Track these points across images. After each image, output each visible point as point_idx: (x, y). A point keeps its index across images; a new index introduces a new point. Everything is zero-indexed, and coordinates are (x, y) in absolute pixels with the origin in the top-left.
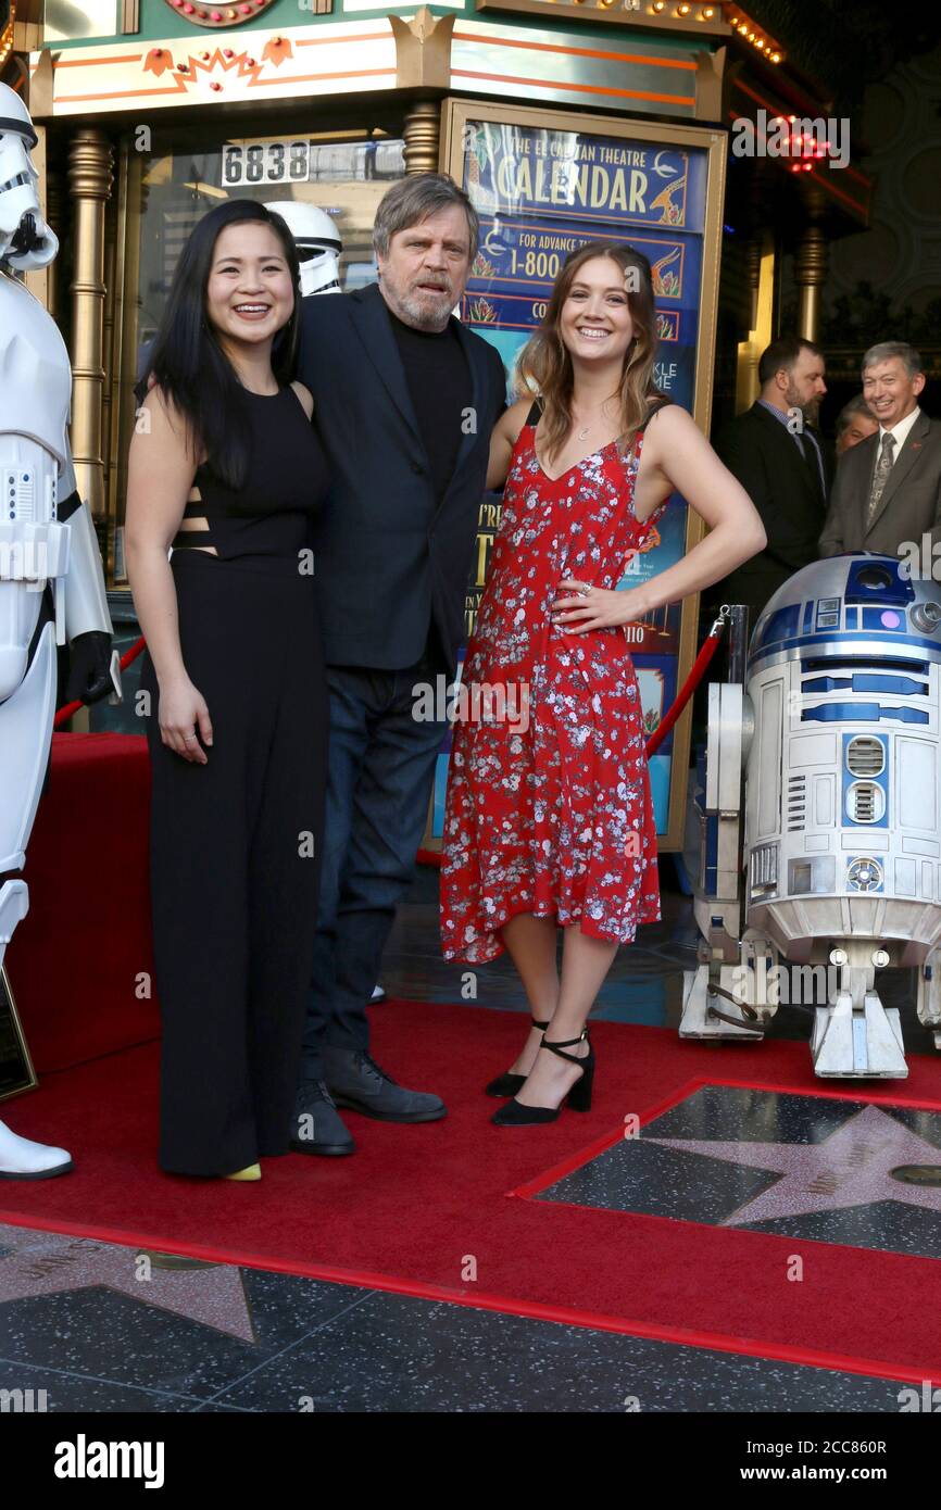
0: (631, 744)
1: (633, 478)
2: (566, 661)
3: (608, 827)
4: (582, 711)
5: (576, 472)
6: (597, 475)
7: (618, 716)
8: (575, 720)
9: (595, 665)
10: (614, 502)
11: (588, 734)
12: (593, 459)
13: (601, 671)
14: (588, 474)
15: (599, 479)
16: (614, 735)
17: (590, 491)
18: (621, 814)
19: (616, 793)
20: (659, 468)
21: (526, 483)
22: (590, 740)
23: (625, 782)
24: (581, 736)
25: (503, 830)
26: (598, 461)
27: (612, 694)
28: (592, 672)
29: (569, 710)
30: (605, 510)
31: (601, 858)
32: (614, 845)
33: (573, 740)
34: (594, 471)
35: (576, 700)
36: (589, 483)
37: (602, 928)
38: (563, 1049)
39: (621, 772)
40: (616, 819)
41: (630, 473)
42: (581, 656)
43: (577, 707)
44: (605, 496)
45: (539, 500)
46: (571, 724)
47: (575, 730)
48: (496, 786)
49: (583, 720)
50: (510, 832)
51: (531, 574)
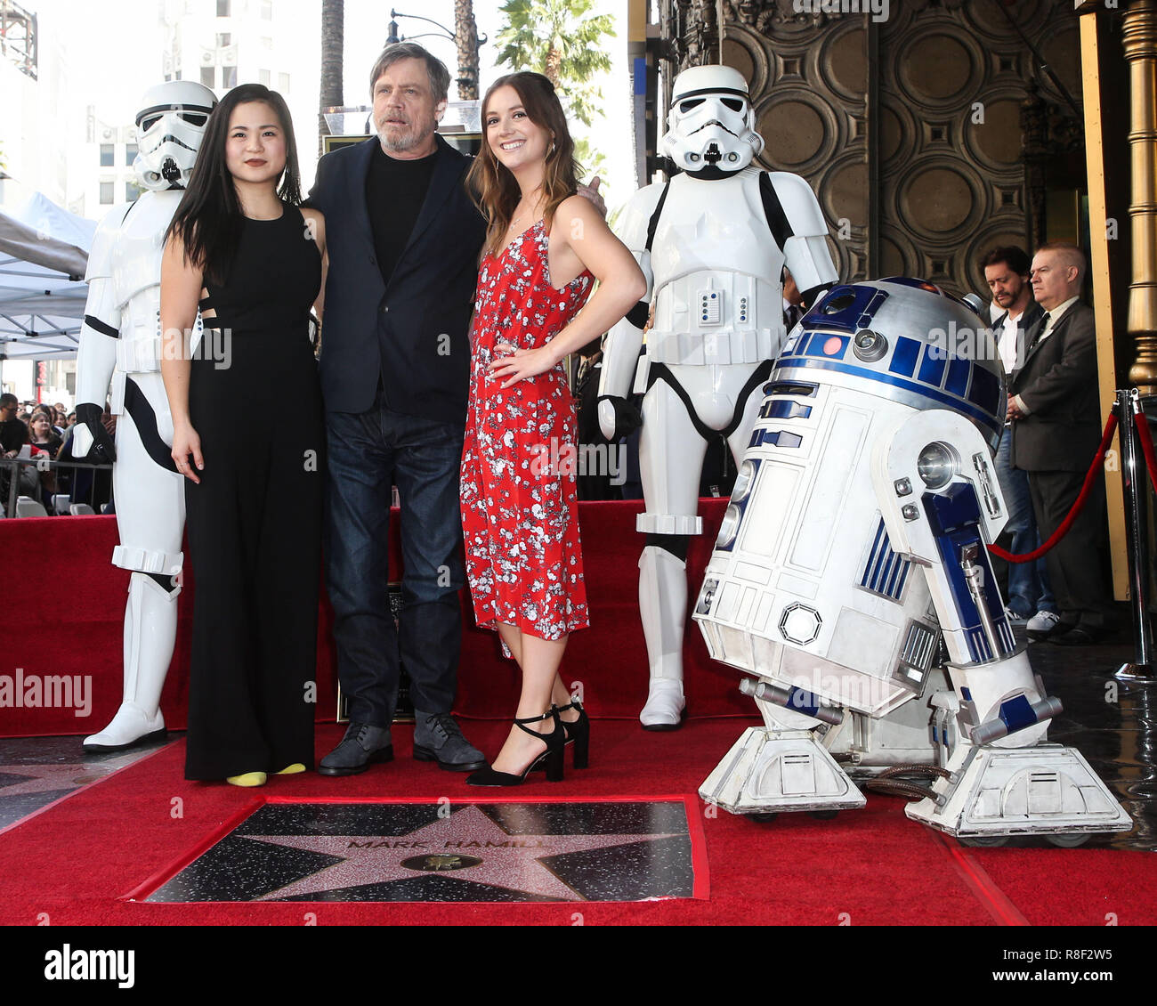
1: (545, 253)
2: (486, 406)
3: (530, 541)
4: (496, 447)
5: (506, 252)
6: (516, 253)
7: (530, 449)
8: (492, 454)
9: (509, 408)
10: (528, 273)
12: (517, 241)
13: (515, 412)
14: (511, 253)
15: (517, 257)
16: (525, 465)
17: (511, 267)
18: (539, 530)
19: (531, 513)
20: (566, 246)
21: (485, 262)
23: (540, 503)
24: (499, 467)
25: (476, 545)
26: (520, 242)
27: (523, 430)
28: (506, 413)
29: (488, 446)
30: (520, 281)
31: (528, 568)
32: (537, 557)
33: (494, 471)
34: (516, 250)
35: (492, 438)
36: (510, 260)
37: (537, 627)
38: (526, 725)
39: (535, 496)
40: (536, 534)
41: (541, 248)
42: (500, 400)
43: (494, 442)
44: (520, 269)
45: (487, 276)
46: (490, 456)
47: (493, 462)
49: (499, 454)
50: (481, 546)
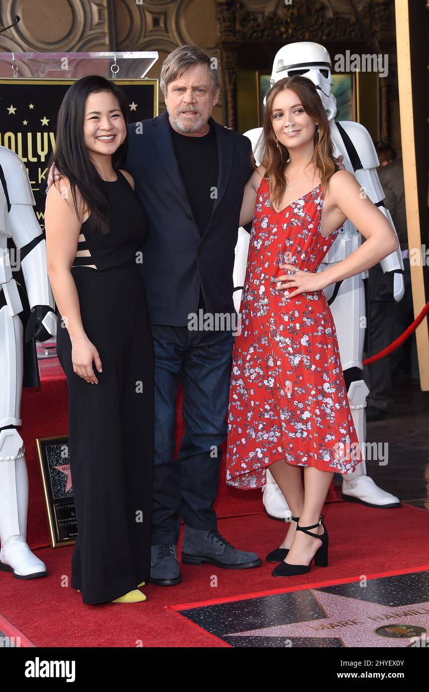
0: (330, 361)
1: (321, 212)
2: (286, 318)
3: (322, 408)
4: (295, 346)
5: (289, 209)
6: (301, 211)
7: (320, 346)
8: (292, 351)
9: (304, 319)
10: (311, 226)
11: (300, 359)
12: (299, 202)
13: (308, 322)
14: (296, 211)
15: (302, 214)
16: (318, 357)
17: (297, 221)
18: (329, 401)
19: (323, 389)
20: (335, 206)
21: (263, 213)
22: (301, 362)
23: (329, 382)
24: (296, 360)
25: (266, 410)
26: (302, 203)
27: (315, 334)
28: (303, 323)
29: (288, 346)
30: (305, 231)
32: (328, 418)
33: (292, 363)
34: (299, 209)
35: (292, 340)
36: (297, 216)
37: (331, 466)
39: (325, 377)
40: (327, 403)
41: (319, 209)
42: (297, 314)
43: (292, 344)
44: (305, 223)
45: (269, 224)
46: (289, 354)
47: (292, 357)
48: (260, 384)
49: (297, 352)
50: (269, 411)
51: (266, 265)
